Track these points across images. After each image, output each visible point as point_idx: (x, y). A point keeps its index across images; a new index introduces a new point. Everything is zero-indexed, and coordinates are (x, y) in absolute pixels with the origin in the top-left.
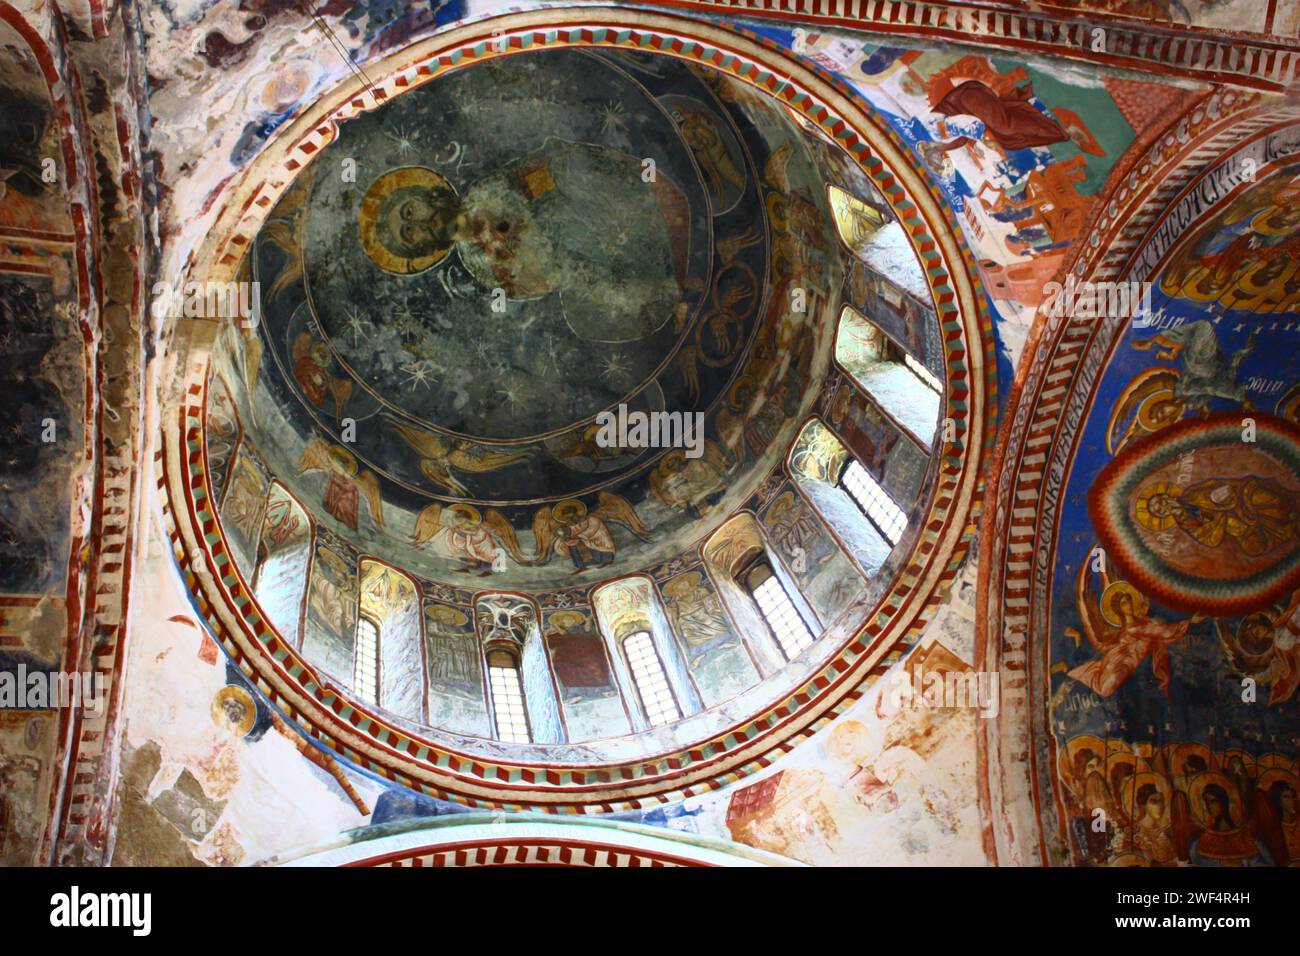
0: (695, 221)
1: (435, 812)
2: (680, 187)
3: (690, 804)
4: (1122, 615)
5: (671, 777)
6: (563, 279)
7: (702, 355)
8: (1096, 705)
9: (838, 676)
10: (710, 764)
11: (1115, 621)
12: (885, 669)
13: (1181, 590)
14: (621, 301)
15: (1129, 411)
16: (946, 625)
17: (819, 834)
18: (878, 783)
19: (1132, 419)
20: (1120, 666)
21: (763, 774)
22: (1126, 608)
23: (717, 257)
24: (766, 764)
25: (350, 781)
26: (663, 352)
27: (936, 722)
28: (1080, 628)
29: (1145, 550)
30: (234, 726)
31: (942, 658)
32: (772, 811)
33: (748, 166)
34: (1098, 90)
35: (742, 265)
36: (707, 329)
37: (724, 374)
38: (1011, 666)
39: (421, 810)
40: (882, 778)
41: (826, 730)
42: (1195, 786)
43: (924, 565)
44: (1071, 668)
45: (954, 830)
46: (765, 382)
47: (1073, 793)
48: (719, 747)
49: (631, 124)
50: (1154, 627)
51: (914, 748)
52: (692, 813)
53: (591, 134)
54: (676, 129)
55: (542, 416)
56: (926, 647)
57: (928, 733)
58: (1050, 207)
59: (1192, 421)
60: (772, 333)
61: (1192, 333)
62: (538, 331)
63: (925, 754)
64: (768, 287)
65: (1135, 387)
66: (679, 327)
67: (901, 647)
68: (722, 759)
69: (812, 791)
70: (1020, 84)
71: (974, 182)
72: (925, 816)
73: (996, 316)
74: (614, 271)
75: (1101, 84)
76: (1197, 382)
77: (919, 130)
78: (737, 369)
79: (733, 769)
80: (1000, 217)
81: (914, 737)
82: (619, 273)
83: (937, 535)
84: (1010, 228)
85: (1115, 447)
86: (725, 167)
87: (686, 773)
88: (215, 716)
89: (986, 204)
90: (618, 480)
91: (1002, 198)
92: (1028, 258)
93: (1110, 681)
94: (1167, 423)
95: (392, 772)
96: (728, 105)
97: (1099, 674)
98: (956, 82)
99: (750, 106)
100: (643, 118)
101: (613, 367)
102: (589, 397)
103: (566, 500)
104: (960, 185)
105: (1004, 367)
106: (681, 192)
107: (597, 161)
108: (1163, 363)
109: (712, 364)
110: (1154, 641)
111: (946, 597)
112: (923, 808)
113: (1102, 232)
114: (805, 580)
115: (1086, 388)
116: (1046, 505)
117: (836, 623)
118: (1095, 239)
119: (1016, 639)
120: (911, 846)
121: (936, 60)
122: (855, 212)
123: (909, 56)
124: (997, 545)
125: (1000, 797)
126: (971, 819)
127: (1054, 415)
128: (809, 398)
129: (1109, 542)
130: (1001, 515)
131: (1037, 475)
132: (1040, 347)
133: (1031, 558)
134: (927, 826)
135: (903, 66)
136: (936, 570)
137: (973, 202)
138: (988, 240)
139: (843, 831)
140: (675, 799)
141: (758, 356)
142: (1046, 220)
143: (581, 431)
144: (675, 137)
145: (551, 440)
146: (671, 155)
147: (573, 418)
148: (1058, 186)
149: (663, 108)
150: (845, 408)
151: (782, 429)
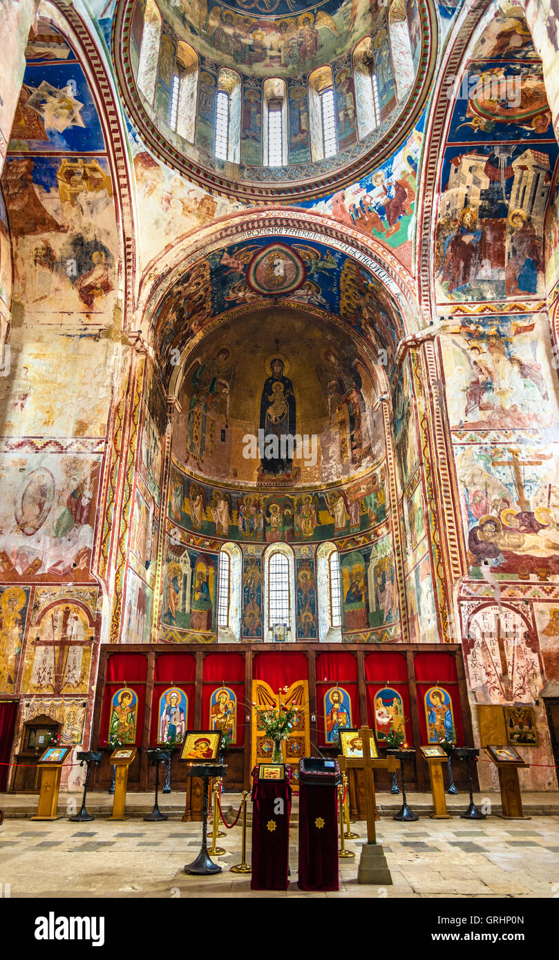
3: (138, 137)
4: (243, 258)
5: (143, 125)
9: (195, 172)
10: (152, 137)
12: (202, 188)
13: (252, 269)
15: (306, 249)
16: (223, 205)
17: (147, 189)
18: (169, 202)
19: (304, 250)
20: (229, 263)
21: (155, 158)
22: (246, 259)
24: (158, 157)
27: (194, 212)
28: (238, 250)
29: (262, 258)
31: (213, 207)
32: (147, 169)
34: (407, 239)
38: (221, 234)
39: (106, 34)
40: (171, 202)
41: (177, 175)
42: (202, 292)
43: (240, 191)
44: (226, 252)
45: (167, 234)
48: (159, 139)
50: (241, 267)
51: (183, 209)
52: (135, 140)
56: (214, 200)
57: (189, 212)
59: (304, 263)
60: (256, 27)
61: (333, 263)
63: (183, 214)
65: (314, 250)
67: (210, 192)
68: (155, 141)
69: (158, 180)
70: (407, 211)
71: (373, 193)
72: (166, 223)
73: (326, 199)
75: (409, 239)
77: (388, 175)
78: (237, 10)
79: (152, 145)
80: (361, 202)
81: (187, 208)
83: (250, 193)
84: (358, 206)
85: (294, 246)
87: (146, 129)
89: (365, 197)
91: (368, 204)
93: (225, 262)
94: (303, 257)
95: (116, 18)
97: (226, 259)
98: (406, 190)
104: (370, 188)
105: (309, 205)
108: (322, 257)
110: (238, 268)
111: (232, 201)
112: (169, 220)
113: (362, 239)
114: (199, 118)
115: (312, 236)
116: (271, 229)
117: (199, 149)
118: (360, 236)
119: (229, 232)
120: (157, 223)
121: (413, 183)
122: (320, 77)
123: (414, 174)
124: (254, 217)
125: (184, 247)
126: (172, 238)
127: (300, 226)
128: (245, 68)
129: (263, 250)
130: (264, 215)
131: (279, 223)
132: (320, 218)
133: (254, 228)
134: (164, 225)
135: (410, 172)
136: (238, 195)
137: (364, 192)
138: (352, 195)
139: (151, 198)
140: (136, 130)
141: (246, 21)
142: (362, 218)
148: (374, 222)
150: (253, 98)
151: (229, 57)
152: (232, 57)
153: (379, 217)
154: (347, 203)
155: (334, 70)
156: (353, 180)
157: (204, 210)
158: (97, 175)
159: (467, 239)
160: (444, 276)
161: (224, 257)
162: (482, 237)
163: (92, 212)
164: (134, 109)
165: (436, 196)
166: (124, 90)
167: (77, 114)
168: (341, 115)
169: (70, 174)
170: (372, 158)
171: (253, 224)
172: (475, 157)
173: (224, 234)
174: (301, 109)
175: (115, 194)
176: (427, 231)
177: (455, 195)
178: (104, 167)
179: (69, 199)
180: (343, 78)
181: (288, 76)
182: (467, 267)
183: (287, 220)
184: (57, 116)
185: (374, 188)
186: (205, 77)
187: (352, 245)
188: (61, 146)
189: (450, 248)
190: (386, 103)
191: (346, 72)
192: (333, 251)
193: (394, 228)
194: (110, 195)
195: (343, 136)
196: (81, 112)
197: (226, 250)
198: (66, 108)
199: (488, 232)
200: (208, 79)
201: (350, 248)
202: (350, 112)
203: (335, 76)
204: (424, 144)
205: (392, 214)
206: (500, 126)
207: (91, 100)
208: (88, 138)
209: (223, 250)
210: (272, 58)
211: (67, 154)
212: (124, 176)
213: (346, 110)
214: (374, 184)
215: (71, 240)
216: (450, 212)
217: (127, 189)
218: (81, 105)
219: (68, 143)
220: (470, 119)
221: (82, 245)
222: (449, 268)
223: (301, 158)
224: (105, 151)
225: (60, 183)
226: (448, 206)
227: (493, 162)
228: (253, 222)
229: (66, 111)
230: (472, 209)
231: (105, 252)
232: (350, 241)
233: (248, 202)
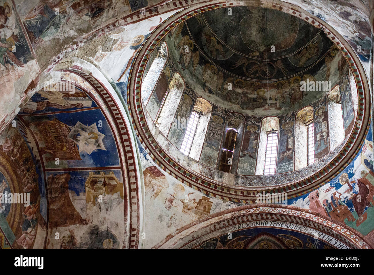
0: (284, 51)
1: (123, 96)
2: (293, 44)
3: (148, 156)
5: (152, 148)
7: (246, 64)
9: (194, 180)
10: (159, 156)
11: (234, 246)
12: (200, 191)
14: (254, 34)
15: (290, 238)
16: (218, 204)
17: (153, 193)
18: (172, 202)
19: (287, 239)
21: (162, 171)
22: (237, 247)
23: (276, 61)
24: (165, 170)
25: (125, 73)
26: (243, 51)
27: (192, 210)
28: (230, 240)
30: (134, 42)
31: (209, 206)
32: (154, 178)
33: (306, 67)
35: (276, 70)
36: (254, 64)
37: (243, 74)
38: (215, 226)
39: (123, 93)
40: (174, 203)
41: (179, 182)
43: (231, 193)
44: (219, 241)
45: (168, 227)
46: (246, 91)
48: (165, 157)
51: (184, 207)
52: (146, 158)
54: (311, 41)
55: (213, 22)
56: (210, 200)
57: (189, 209)
60: (259, 87)
63: (183, 211)
66: (252, 54)
67: (207, 193)
68: (162, 159)
69: (163, 186)
70: (371, 203)
71: (341, 190)
72: (169, 218)
73: (304, 197)
77: (351, 175)
78: (245, 78)
79: (160, 162)
80: (332, 198)
81: (186, 206)
82: (262, 30)
83: (240, 194)
84: (330, 201)
85: (279, 236)
86: (304, 59)
87: (155, 151)
88: (135, 37)
89: (335, 194)
90: (203, 54)
91: (338, 199)
92: (323, 206)
94: (288, 245)
96: (324, 59)
97: (220, 247)
98: (367, 186)
99: (326, 69)
101: (234, 37)
102: (223, 34)
103: (193, 42)
104: (338, 186)
105: (291, 201)
106: (292, 45)
108: (304, 244)
109: (245, 69)
111: (225, 201)
112: (170, 216)
113: (336, 228)
114: (206, 144)
115: (293, 227)
116: (258, 222)
117: (202, 164)
118: (334, 225)
119: (222, 225)
120: (160, 218)
121: (372, 180)
122: (306, 114)
123: (372, 173)
124: (244, 212)
125: (182, 237)
126: (173, 230)
127: (283, 219)
128: (249, 113)
129: (253, 239)
130: (252, 211)
131: (265, 218)
132: (299, 212)
133: (243, 222)
134: (166, 219)
135: (368, 171)
136: (231, 196)
137: (334, 190)
138: (325, 193)
139: (156, 199)
140: (147, 151)
141: (252, 84)
142: (335, 210)
143: (213, 35)
144: (308, 41)
145: (208, 28)
146: (302, 40)
147: (216, 31)
148: (345, 213)
149: (316, 36)
150: (252, 130)
151: (236, 106)
152: (239, 106)
153: (349, 209)
154: (321, 199)
155: (314, 108)
156: (324, 181)
157: (202, 208)
158: (113, 183)
161: (218, 245)
163: (107, 209)
164: (146, 137)
167: (101, 141)
168: (318, 136)
169: (94, 182)
171: (242, 218)
173: (217, 227)
174: (289, 135)
175: (126, 196)
178: (119, 177)
179: (92, 200)
180: (320, 113)
181: (280, 115)
183: (271, 214)
184: (88, 143)
185: (341, 186)
186: (216, 118)
187: (328, 233)
188: (89, 163)
190: (348, 125)
191: (323, 108)
192: (313, 239)
193: (362, 218)
194: (122, 197)
195: (319, 151)
196: (103, 140)
198: (93, 138)
200: (218, 120)
201: (327, 236)
202: (325, 134)
203: (315, 112)
205: (359, 206)
207: (110, 132)
208: (108, 157)
209: (216, 240)
210: (271, 104)
211: (93, 169)
212: (134, 183)
213: (322, 132)
214: (341, 183)
215: (89, 231)
217: (136, 192)
218: (103, 136)
219: (94, 161)
221: (97, 234)
223: (287, 167)
224: (120, 166)
225: (87, 189)
228: (242, 216)
229: (94, 140)
231: (114, 239)
232: (326, 230)
233: (239, 202)
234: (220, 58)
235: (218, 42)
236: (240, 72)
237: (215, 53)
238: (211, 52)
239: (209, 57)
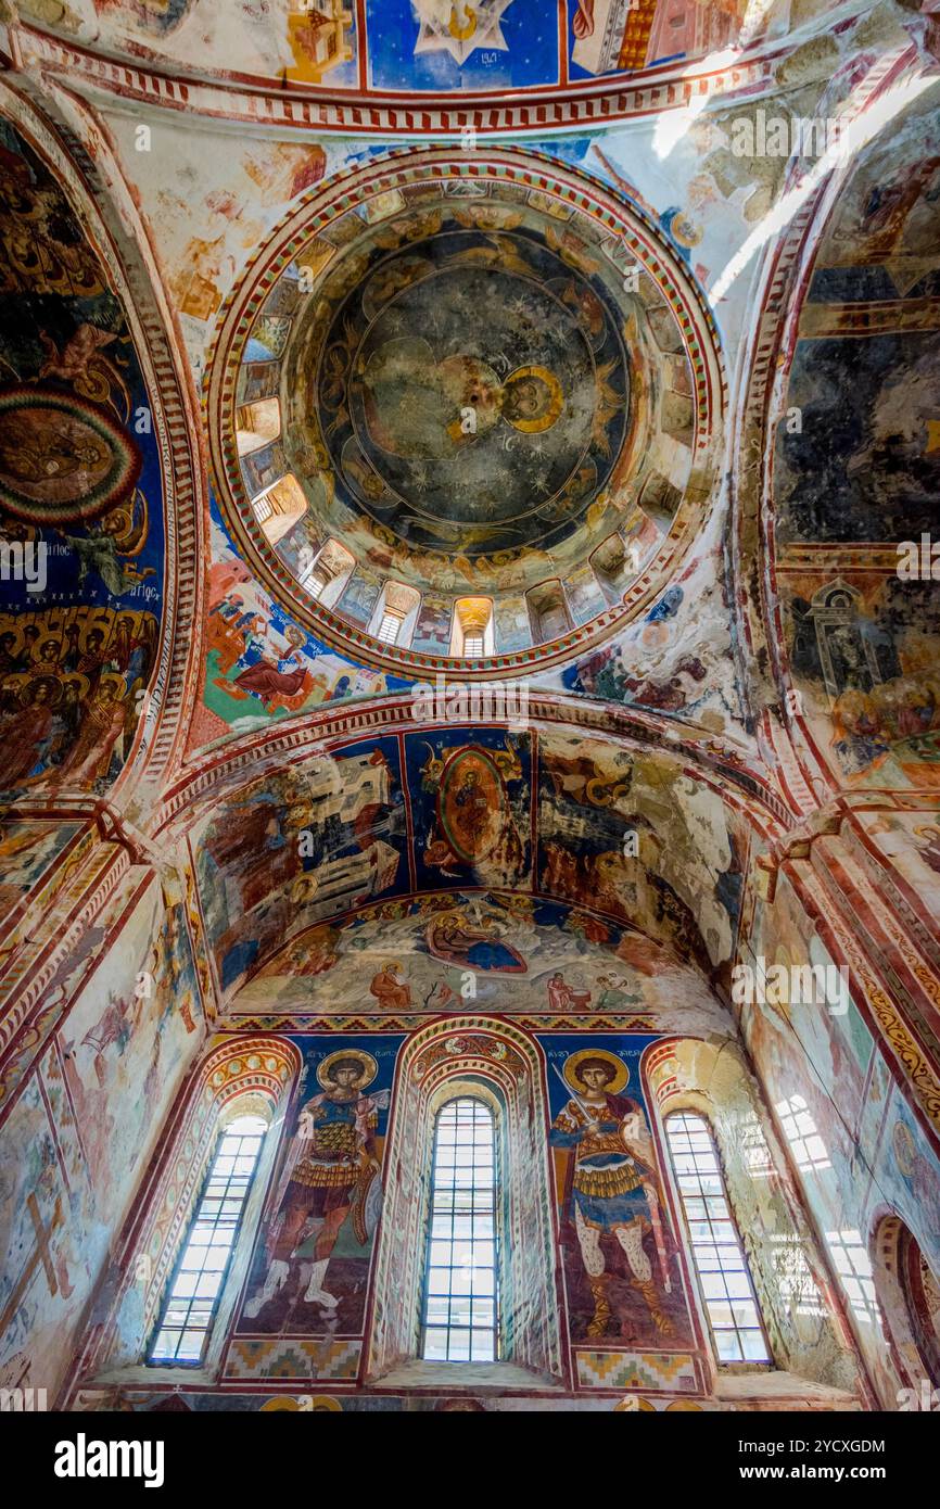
0: (364, 428)
1: (542, 145)
2: (376, 446)
4: (91, 379)
5: (369, 179)
6: (434, 372)
7: (345, 346)
8: (90, 318)
9: (265, 276)
10: (342, 193)
11: (94, 374)
12: (234, 289)
13: (55, 399)
14: (398, 365)
15: (138, 522)
16: (202, 333)
17: (258, 163)
18: (223, 210)
19: (135, 517)
20: (80, 344)
21: (303, 194)
22: (90, 384)
23: (347, 410)
24: (302, 201)
25: (604, 170)
26: (369, 340)
27: (193, 265)
28: (119, 368)
29: (89, 423)
30: (688, 220)
31: (200, 310)
32: (293, 171)
33: (344, 477)
34: (231, 722)
35: (333, 410)
36: (345, 363)
37: (331, 340)
38: (157, 328)
39: (554, 146)
40: (221, 215)
41: (265, 234)
43: (227, 369)
44: (117, 340)
45: (161, 194)
46: (307, 348)
47: (89, 258)
49: (411, 479)
50: (65, 373)
51: (203, 243)
52: (351, 157)
53: (432, 467)
54: (386, 484)
55: (439, 285)
56: (212, 314)
57: (196, 256)
58: (228, 634)
59: (94, 518)
60: (308, 379)
61: (122, 585)
62: (446, 338)
63: (195, 240)
64: (316, 405)
65: (142, 539)
66: (362, 358)
67: (227, 307)
68: (335, 199)
69: (267, 193)
70: (270, 704)
71: (273, 633)
72: (184, 197)
73: (232, 547)
74: (405, 383)
75: (231, 726)
76: (104, 549)
77: (308, 651)
78: (324, 347)
79: (326, 191)
80: (251, 615)
81: (206, 249)
82: (402, 382)
83: (224, 392)
84: (243, 610)
85: (138, 495)
86: (354, 469)
87: (359, 184)
88: (702, 230)
89: (261, 620)
90: (387, 257)
91: (254, 628)
92: (228, 595)
93: (85, 334)
94: (110, 515)
95: (573, 171)
97: (94, 338)
98: (301, 691)
100: (405, 484)
101: (398, 323)
102: (410, 302)
103: (421, 238)
104: (278, 626)
105: (217, 517)
106: (375, 443)
107: (425, 449)
108: (131, 560)
109: (338, 343)
110: (61, 364)
111: (207, 352)
112: (189, 204)
115: (171, 530)
116: (168, 441)
119: (156, 346)
120: (189, 173)
121: (315, 699)
123: (329, 696)
124: (185, 403)
126: (152, 206)
128: (286, 364)
129: (118, 427)
130: (191, 423)
131: (178, 457)
132: (203, 542)
133: (164, 402)
134: (180, 191)
135: (329, 688)
136: (218, 367)
137: (268, 617)
138: (252, 596)
139: (241, 170)
140: (365, 163)
141: (314, 361)
142: (228, 625)
143: (413, 280)
144: (385, 478)
145: (431, 272)
146: (386, 466)
147: (419, 287)
148: (228, 649)
149: (397, 496)
153: (242, 657)
154: (239, 589)
156: (273, 592)
157: (195, 291)
158: (321, 52)
159: (272, 827)
160: (222, 819)
161: (103, 334)
162: (276, 851)
163: (246, 8)
164: (403, 168)
165: (320, 746)
166: (441, 155)
167: (442, 43)
170: (317, 616)
171: (174, 399)
172: (385, 785)
175: (282, 85)
176: (263, 753)
177: (330, 776)
181: (284, 436)
182: (236, 852)
183: (189, 473)
189: (258, 806)
192: (156, 580)
193: (234, 689)
194: (279, 71)
196: (446, 52)
197: (124, 340)
198: (454, 22)
199: (284, 856)
204: (375, 698)
205: (255, 678)
206: (432, 800)
208: (395, 53)
209: (125, 331)
212: (307, 116)
214: (287, 631)
216: (306, 779)
217: (282, 116)
218: (460, 58)
220: (439, 756)
222: (233, 821)
224: (369, 87)
226: (313, 773)
227: (380, 812)
228: (177, 401)
229: (447, 21)
230: (311, 812)
231: (169, 18)
232: (184, 611)
233: (206, 388)
234: (369, 292)
235: (396, 290)
236: (337, 333)
237: (381, 281)
238: (384, 274)
239: (377, 269)
